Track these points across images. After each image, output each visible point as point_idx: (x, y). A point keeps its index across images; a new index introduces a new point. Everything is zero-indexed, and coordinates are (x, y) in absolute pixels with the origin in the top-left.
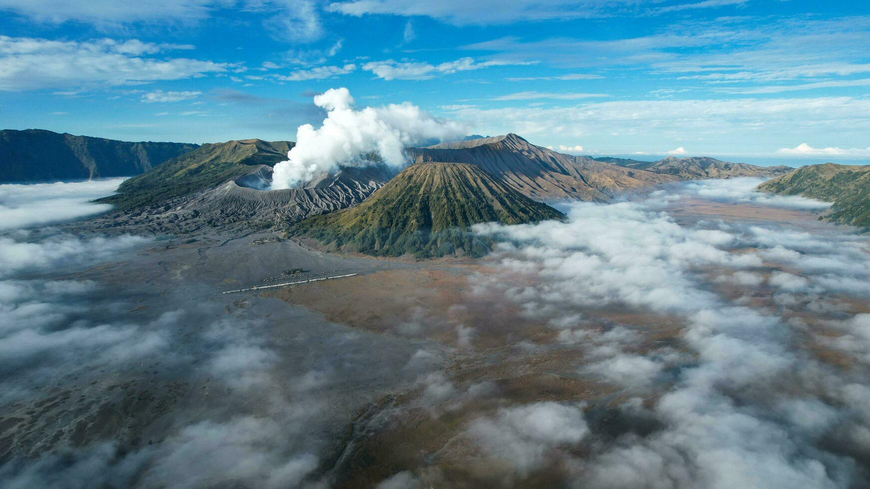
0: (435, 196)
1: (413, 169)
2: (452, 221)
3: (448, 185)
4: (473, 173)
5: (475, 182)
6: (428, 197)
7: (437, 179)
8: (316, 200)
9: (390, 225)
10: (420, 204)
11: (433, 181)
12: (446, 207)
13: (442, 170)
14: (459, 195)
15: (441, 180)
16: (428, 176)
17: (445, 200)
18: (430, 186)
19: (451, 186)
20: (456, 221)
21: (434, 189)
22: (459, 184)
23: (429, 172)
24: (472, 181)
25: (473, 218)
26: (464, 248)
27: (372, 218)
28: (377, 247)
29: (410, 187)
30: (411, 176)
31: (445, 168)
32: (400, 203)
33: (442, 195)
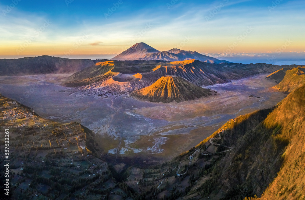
6: (167, 86)
7: (169, 82)
9: (156, 94)
10: (164, 88)
12: (171, 89)
14: (175, 86)
18: (167, 83)
19: (173, 83)
20: (173, 93)
21: (168, 84)
22: (175, 83)
23: (167, 79)
24: (178, 82)
25: (178, 92)
26: (175, 100)
27: (152, 92)
28: (153, 100)
29: (162, 84)
30: (162, 81)
31: (171, 78)
32: (159, 88)
33: (170, 86)
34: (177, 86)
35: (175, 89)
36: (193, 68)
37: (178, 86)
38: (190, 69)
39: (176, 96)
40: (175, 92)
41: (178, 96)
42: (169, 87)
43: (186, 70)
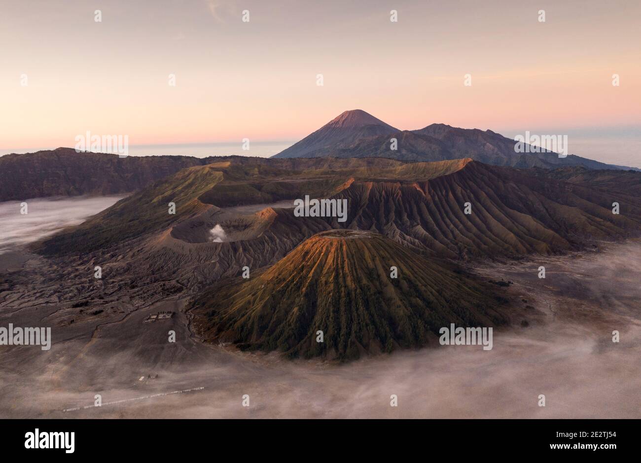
0: (323, 279)
1: (312, 242)
2: (334, 312)
3: (340, 266)
4: (373, 250)
5: (373, 260)
6: (317, 281)
7: (330, 260)
8: (239, 254)
9: (273, 311)
10: (307, 289)
11: (326, 260)
12: (331, 294)
13: (337, 249)
14: (349, 279)
15: (333, 261)
16: (322, 254)
17: (332, 286)
18: (321, 267)
19: (343, 268)
20: (337, 311)
21: (325, 271)
22: (352, 266)
23: (324, 249)
24: (369, 261)
25: (357, 309)
26: (337, 349)
27: (261, 299)
28: (253, 340)
29: (303, 267)
30: (307, 253)
31: (341, 246)
32: (287, 286)
33: (331, 279)
34: (357, 280)
35: (348, 294)
36: (459, 189)
37: (365, 281)
38: (447, 192)
39: (343, 331)
40: (342, 309)
41: (354, 327)
42: (323, 282)
43: (433, 197)
